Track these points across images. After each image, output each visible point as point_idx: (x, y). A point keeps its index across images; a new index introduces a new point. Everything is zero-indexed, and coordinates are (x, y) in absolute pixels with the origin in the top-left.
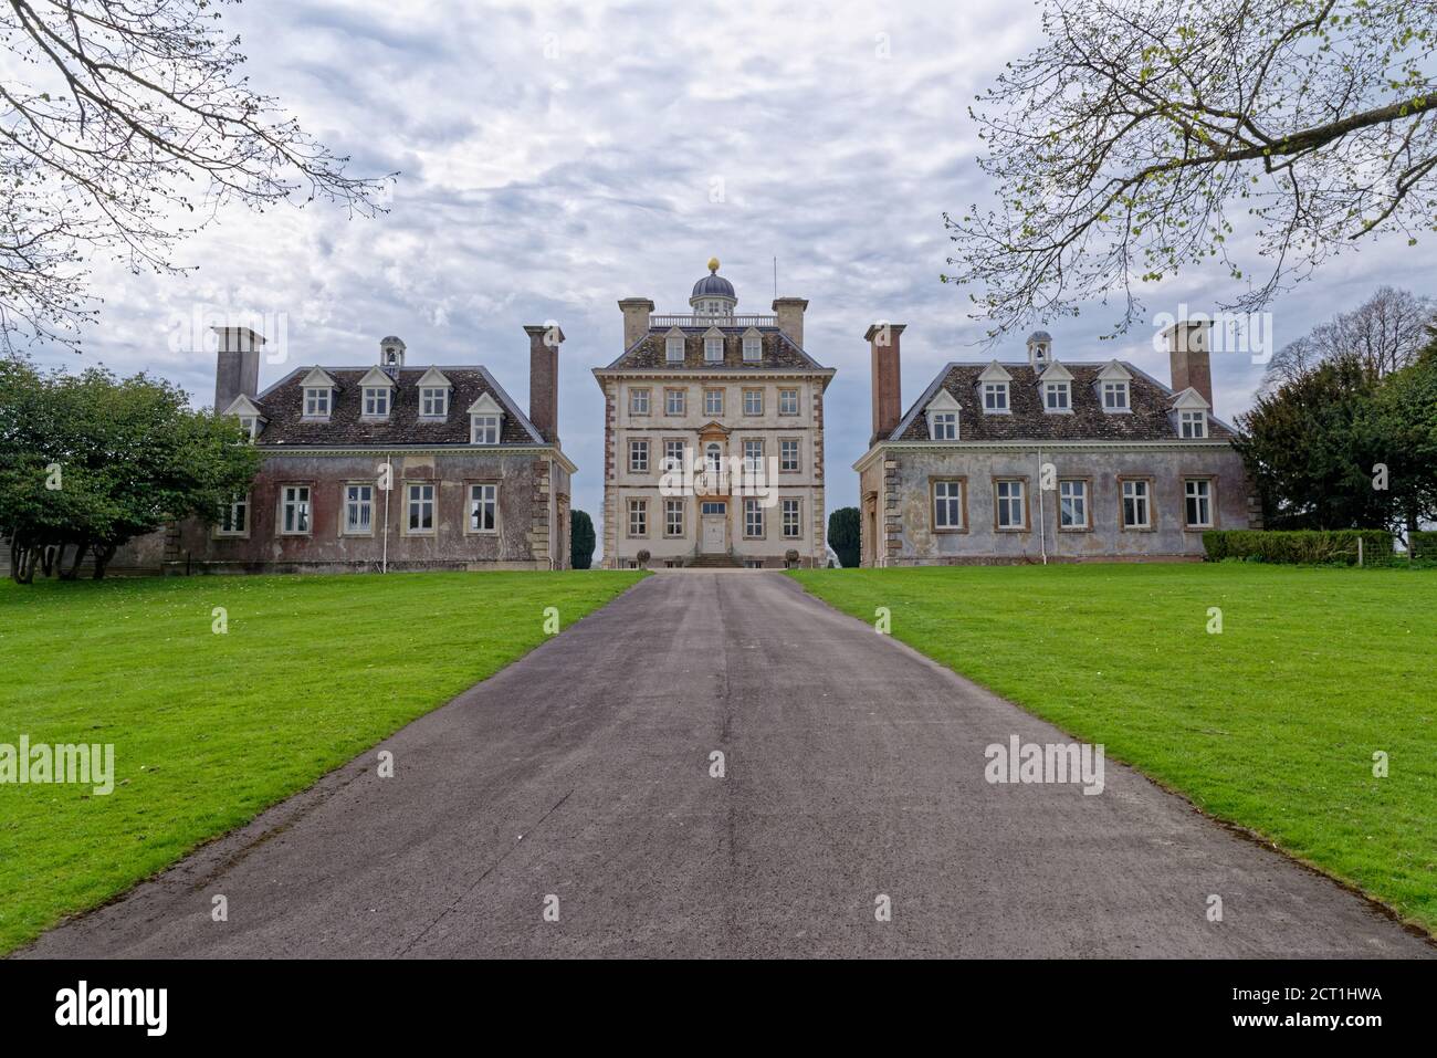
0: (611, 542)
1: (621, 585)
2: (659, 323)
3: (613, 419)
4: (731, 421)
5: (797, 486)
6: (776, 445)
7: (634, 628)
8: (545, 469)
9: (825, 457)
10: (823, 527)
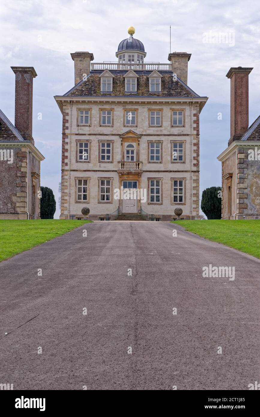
0: (65, 205)
1: (71, 226)
2: (96, 67)
3: (67, 128)
4: (142, 130)
5: (182, 171)
6: (169, 145)
7: (79, 246)
8: (25, 157)
9: (200, 153)
10: (198, 197)
